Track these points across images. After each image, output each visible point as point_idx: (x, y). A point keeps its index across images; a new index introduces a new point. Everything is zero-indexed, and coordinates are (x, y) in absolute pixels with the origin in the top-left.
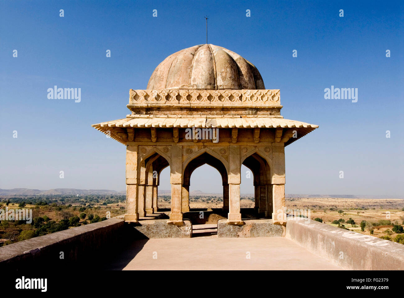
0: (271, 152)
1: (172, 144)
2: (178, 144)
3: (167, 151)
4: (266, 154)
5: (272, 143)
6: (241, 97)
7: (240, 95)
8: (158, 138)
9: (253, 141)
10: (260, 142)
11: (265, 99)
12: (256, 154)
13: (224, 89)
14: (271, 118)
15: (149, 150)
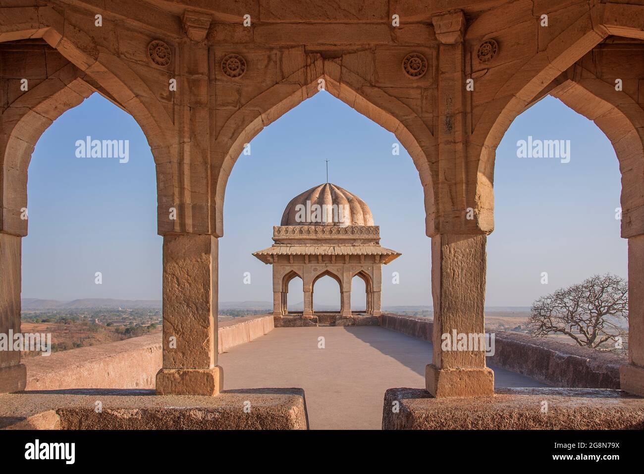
15: (288, 269)
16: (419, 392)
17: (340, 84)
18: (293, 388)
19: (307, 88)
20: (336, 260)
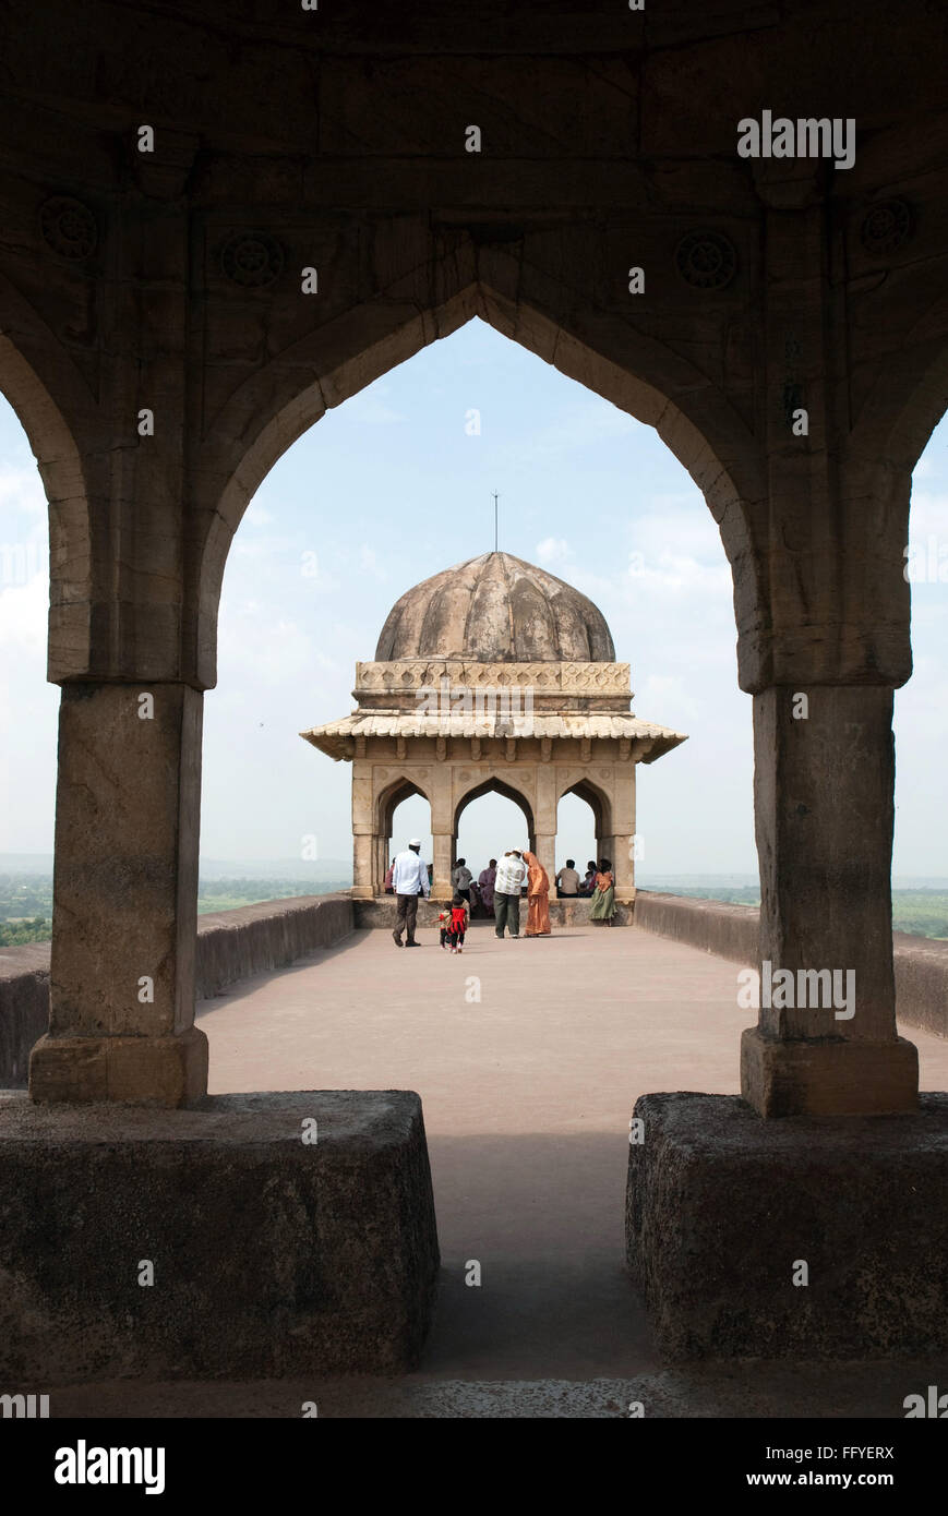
0: (612, 776)
1: (434, 763)
2: (445, 764)
3: (425, 776)
4: (603, 781)
5: (614, 762)
6: (559, 676)
7: (557, 673)
8: (407, 752)
9: (580, 759)
10: (592, 759)
11: (602, 682)
12: (585, 779)
13: (528, 662)
14: (612, 717)
15: (393, 774)
16: (723, 1103)
17: (518, 305)
18: (391, 1091)
19: (434, 315)
20: (516, 751)
